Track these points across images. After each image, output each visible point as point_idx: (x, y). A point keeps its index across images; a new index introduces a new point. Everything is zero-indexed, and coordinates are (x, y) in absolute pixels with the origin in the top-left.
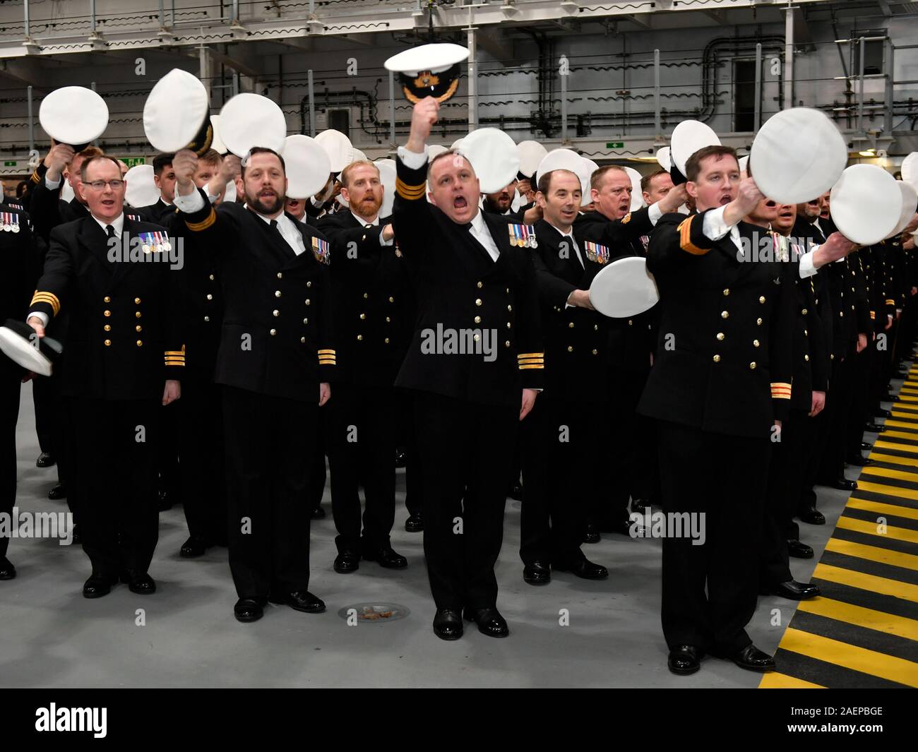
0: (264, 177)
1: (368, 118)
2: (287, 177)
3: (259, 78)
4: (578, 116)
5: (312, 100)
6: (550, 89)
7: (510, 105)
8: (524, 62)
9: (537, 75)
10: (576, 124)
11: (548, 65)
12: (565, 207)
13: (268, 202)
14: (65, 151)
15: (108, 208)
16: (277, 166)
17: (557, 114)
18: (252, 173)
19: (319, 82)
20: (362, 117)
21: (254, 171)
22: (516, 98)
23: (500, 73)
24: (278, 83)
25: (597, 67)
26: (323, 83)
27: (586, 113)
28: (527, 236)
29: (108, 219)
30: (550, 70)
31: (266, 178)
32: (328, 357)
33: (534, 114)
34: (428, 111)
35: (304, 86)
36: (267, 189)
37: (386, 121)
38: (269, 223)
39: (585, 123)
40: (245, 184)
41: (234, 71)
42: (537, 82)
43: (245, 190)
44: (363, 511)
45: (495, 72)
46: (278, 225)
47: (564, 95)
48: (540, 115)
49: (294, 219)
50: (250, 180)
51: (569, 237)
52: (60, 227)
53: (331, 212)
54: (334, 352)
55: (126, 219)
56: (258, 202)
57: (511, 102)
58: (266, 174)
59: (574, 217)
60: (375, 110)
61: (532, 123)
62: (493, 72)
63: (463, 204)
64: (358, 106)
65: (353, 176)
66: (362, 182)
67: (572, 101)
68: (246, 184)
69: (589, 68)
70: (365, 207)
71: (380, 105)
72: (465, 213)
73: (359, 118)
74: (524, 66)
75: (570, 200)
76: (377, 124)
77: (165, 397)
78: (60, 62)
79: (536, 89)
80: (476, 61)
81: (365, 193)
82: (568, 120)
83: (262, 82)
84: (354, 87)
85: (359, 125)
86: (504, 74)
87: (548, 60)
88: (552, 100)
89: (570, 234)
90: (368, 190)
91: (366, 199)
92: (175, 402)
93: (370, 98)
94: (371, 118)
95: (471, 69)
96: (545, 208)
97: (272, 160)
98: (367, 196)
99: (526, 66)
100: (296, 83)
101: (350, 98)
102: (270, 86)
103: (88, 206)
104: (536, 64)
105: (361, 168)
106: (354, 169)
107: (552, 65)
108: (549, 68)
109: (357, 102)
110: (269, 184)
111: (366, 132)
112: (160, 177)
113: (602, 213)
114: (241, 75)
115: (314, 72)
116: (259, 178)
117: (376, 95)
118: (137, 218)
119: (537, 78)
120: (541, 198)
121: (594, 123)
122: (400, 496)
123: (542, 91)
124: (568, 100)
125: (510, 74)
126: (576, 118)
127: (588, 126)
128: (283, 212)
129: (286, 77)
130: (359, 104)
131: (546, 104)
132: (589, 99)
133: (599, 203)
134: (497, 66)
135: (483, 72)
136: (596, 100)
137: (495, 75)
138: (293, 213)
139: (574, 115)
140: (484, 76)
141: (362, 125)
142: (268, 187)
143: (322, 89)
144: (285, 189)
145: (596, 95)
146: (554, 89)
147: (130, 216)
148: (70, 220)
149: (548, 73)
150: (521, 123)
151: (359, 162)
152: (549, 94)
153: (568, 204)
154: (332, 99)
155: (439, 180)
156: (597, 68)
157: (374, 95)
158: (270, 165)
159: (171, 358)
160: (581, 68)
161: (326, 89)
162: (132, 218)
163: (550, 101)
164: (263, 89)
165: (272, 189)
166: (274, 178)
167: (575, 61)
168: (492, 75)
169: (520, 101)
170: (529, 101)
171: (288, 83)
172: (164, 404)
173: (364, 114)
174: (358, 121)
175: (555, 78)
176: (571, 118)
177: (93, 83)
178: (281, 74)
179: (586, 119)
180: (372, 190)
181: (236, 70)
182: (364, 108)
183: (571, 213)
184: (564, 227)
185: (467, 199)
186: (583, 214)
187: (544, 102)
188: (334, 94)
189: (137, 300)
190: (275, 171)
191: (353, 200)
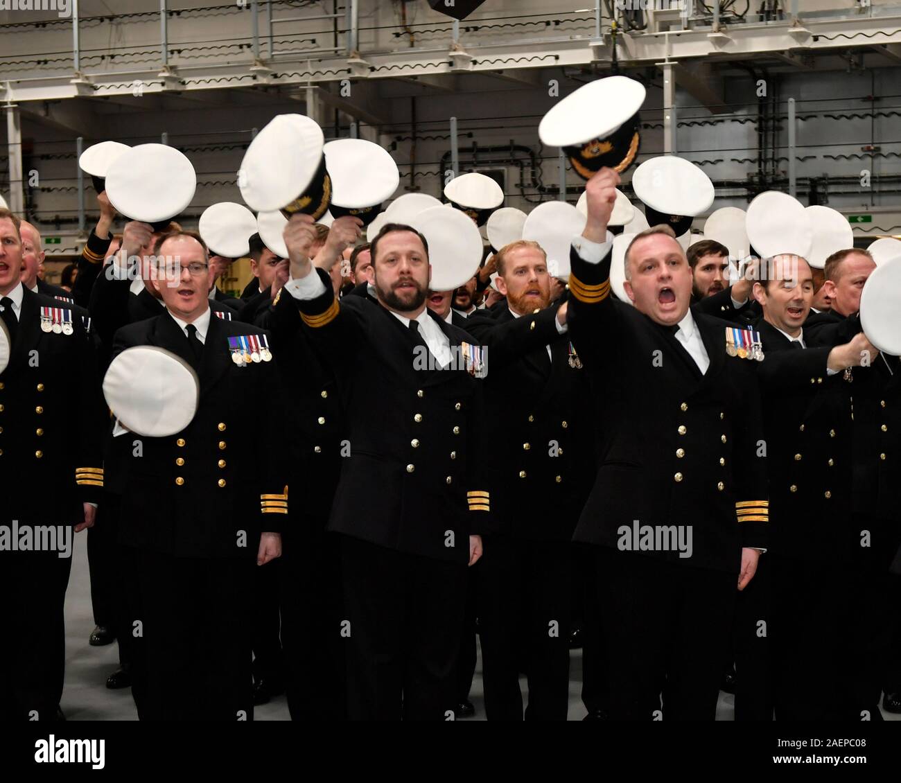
0: (402, 263)
1: (530, 182)
2: (430, 263)
3: (386, 128)
4: (811, 180)
5: (455, 157)
6: (773, 145)
7: (719, 165)
8: (739, 108)
9: (756, 125)
10: (807, 190)
11: (771, 111)
12: (792, 302)
13: (406, 295)
14: (142, 231)
15: (186, 300)
16: (418, 249)
17: (782, 177)
18: (385, 257)
19: (465, 134)
20: (522, 180)
21: (388, 254)
22: (727, 156)
23: (706, 122)
24: (410, 135)
25: (836, 114)
26: (470, 135)
27: (820, 175)
28: (750, 344)
29: (187, 315)
30: (773, 118)
31: (404, 265)
32: (479, 501)
33: (752, 177)
34: (603, 188)
35: (445, 139)
36: (406, 280)
37: (553, 185)
38: (407, 326)
39: (820, 190)
40: (375, 271)
41: (351, 118)
42: (756, 134)
43: (376, 280)
44: (525, 706)
45: (700, 121)
46: (419, 328)
47: (792, 153)
48: (761, 179)
49: (438, 319)
50: (383, 267)
51: (798, 342)
52: (127, 327)
53: (482, 307)
54: (487, 494)
55: (213, 316)
56: (393, 296)
57: (722, 161)
58: (404, 259)
59: (803, 317)
60: (539, 171)
61: (749, 189)
62: (697, 120)
63: (671, 299)
64: (516, 165)
65: (511, 262)
66: (523, 270)
67: (802, 160)
68: (378, 273)
69: (826, 116)
70: (527, 303)
71: (546, 164)
72: (673, 310)
73: (518, 182)
74: (739, 113)
75: (798, 293)
76: (542, 189)
77: (261, 554)
78: (120, 105)
79: (755, 144)
80: (674, 106)
81: (527, 285)
82: (798, 185)
83: (389, 133)
84: (512, 141)
85: (517, 191)
86: (712, 124)
87: (771, 105)
88: (776, 158)
89: (800, 339)
90: (532, 282)
91: (529, 293)
92: (274, 561)
93: (532, 155)
94: (534, 181)
95: (668, 117)
96: (766, 305)
97: (412, 241)
98: (529, 289)
99: (741, 113)
100: (434, 135)
101: (505, 156)
102: (399, 139)
103: (162, 299)
104: (755, 111)
105: (522, 251)
106: (513, 252)
107: (776, 110)
108: (772, 116)
109: (514, 160)
110: (409, 272)
111: (527, 200)
112: (258, 262)
113: (838, 312)
114: (361, 123)
115: (458, 120)
116: (395, 265)
117: (540, 152)
118: (227, 316)
119: (756, 129)
120: (760, 291)
121: (832, 189)
122: (575, 687)
123: (763, 147)
124: (798, 158)
125: (720, 124)
126: (808, 182)
127: (823, 194)
128: (426, 309)
129: (419, 128)
130: (518, 163)
131: (768, 164)
132: (825, 157)
133: (835, 299)
134: (702, 113)
135: (684, 121)
136: (835, 159)
137: (700, 124)
138: (437, 311)
139: (806, 179)
140: (685, 126)
141: (522, 191)
142: (406, 277)
143: (468, 143)
144: (428, 280)
145: (835, 151)
146: (778, 144)
147: (218, 313)
148: (141, 319)
149: (771, 123)
150: (735, 190)
151: (519, 243)
152: (772, 150)
153: (796, 298)
154: (482, 157)
155: (641, 266)
156: (836, 116)
157: (538, 151)
158: (409, 247)
159: (269, 503)
160: (815, 116)
161: (474, 143)
162: (221, 315)
163: (773, 159)
164: (390, 143)
165: (411, 279)
166: (414, 265)
167: (806, 107)
168: (696, 126)
169: (733, 160)
170: (746, 160)
171: (424, 135)
172: (260, 563)
173: (525, 176)
174: (516, 185)
175: (780, 129)
176: (801, 182)
177: (164, 134)
178: (414, 124)
179: (820, 184)
180: (537, 281)
181: (353, 115)
182: (525, 169)
183: (800, 310)
184: (793, 330)
185: (676, 293)
186: (817, 312)
187: (766, 161)
188: (484, 150)
189: (221, 426)
190: (416, 256)
191: (511, 292)
